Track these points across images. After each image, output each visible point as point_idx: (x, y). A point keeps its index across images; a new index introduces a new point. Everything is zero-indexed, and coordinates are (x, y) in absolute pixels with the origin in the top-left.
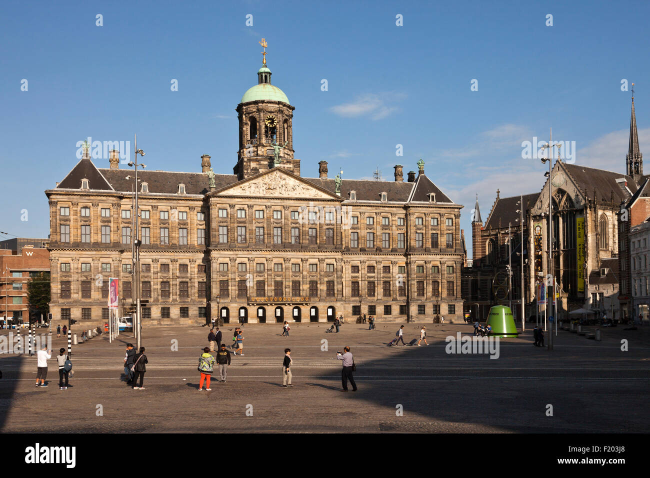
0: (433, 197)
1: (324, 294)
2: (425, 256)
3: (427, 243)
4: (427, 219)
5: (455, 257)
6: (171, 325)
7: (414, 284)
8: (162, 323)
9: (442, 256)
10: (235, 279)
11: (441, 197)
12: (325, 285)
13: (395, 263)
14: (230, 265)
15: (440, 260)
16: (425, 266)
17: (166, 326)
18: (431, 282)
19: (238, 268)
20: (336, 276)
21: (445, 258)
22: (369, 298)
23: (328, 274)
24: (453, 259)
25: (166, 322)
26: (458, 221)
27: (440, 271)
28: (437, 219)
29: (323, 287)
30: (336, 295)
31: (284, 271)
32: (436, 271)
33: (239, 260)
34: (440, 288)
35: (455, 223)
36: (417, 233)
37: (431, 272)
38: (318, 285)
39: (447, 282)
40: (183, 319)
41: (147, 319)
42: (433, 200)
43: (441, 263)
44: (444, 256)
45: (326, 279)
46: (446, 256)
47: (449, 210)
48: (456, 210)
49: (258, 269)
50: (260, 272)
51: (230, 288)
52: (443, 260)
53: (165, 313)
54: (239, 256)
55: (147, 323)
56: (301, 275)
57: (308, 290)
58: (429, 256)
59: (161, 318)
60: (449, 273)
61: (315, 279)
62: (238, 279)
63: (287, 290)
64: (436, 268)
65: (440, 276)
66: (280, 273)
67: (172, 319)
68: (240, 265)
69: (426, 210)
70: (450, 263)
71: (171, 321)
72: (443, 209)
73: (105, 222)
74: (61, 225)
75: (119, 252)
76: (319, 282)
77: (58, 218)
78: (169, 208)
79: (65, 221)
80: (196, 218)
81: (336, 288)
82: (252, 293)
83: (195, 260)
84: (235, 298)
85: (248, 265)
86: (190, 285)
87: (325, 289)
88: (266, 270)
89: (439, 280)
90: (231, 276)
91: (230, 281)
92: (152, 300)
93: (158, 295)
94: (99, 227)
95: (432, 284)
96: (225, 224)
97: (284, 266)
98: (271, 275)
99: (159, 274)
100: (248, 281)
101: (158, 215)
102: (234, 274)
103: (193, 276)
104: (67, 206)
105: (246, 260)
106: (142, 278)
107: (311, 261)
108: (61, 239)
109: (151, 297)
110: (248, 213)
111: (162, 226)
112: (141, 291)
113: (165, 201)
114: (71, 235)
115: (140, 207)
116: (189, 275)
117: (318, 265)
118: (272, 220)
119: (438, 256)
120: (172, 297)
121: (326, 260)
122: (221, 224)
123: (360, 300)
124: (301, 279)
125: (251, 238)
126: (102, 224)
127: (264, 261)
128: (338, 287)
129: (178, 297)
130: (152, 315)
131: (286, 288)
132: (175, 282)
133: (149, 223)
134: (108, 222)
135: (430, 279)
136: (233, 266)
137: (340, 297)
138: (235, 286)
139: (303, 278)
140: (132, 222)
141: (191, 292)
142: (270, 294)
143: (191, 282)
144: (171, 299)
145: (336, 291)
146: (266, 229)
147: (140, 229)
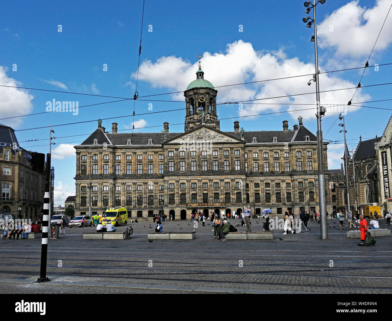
0: (308, 138)
1: (235, 201)
2: (303, 176)
3: (305, 167)
4: (304, 152)
6: (143, 221)
7: (297, 194)
9: (315, 176)
10: (178, 193)
11: (313, 138)
12: (235, 195)
13: (283, 181)
14: (175, 184)
15: (314, 178)
16: (304, 182)
18: (308, 192)
19: (180, 186)
20: (242, 189)
22: (267, 203)
23: (237, 188)
25: (140, 219)
26: (326, 153)
27: (314, 185)
28: (311, 151)
29: (233, 197)
30: (243, 202)
31: (209, 187)
32: (312, 185)
33: (181, 182)
34: (315, 195)
37: (308, 186)
38: (231, 196)
40: (149, 218)
42: (308, 140)
43: (315, 180)
45: (236, 192)
49: (193, 187)
50: (194, 188)
51: (175, 198)
52: (316, 178)
53: (140, 214)
54: (180, 179)
56: (220, 190)
57: (224, 198)
58: (307, 176)
59: (137, 217)
61: (229, 191)
62: (180, 193)
63: (210, 199)
64: (312, 183)
65: (315, 188)
66: (207, 188)
67: (143, 218)
68: (182, 185)
69: (303, 146)
72: (315, 146)
73: (106, 162)
74: (82, 165)
75: (113, 179)
76: (231, 193)
77: (80, 161)
78: (143, 153)
79: (84, 163)
80: (158, 158)
81: (242, 197)
82: (189, 201)
83: (157, 183)
84: (179, 204)
85: (186, 184)
86: (154, 197)
87: (236, 198)
88: (198, 187)
89: (314, 191)
90: (176, 191)
91: (175, 194)
92: (132, 206)
93: (136, 204)
94: (103, 165)
95: (309, 194)
96: (172, 160)
97: (209, 184)
98: (201, 190)
99: (137, 191)
100: (187, 194)
101: (136, 157)
102: (178, 190)
103: (156, 192)
104: (85, 154)
105: (185, 181)
106: (126, 194)
107: (226, 181)
108: (82, 173)
109: (131, 205)
110: (186, 153)
111: (138, 163)
112: (126, 202)
113: (140, 149)
114: (87, 170)
115: (126, 153)
116: (154, 191)
117: (231, 183)
118: (201, 156)
119: (313, 176)
120: (144, 205)
121: (236, 180)
122: (170, 160)
123: (261, 205)
124: (220, 192)
125: (188, 168)
126: (104, 164)
127: (196, 181)
128: (244, 196)
129: (147, 204)
130: (132, 216)
131: (210, 197)
132: (145, 196)
133: (131, 162)
134: (107, 162)
135: (308, 190)
136: (178, 185)
137: (245, 202)
138: (179, 197)
139: (221, 191)
140: (122, 162)
141: (155, 202)
142: (200, 202)
143: (155, 196)
144: (143, 206)
145: (242, 199)
146: (197, 162)
147: (126, 165)
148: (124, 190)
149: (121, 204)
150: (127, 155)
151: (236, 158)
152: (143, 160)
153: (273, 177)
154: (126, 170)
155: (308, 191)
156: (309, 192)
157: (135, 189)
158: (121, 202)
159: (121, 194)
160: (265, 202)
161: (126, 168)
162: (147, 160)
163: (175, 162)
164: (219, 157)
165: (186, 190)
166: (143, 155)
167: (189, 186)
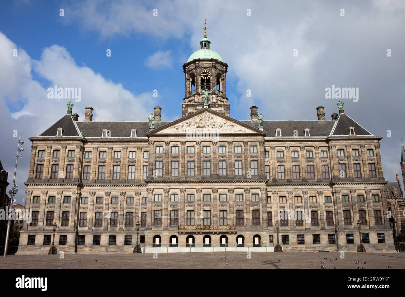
0: (352, 130)
1: (250, 223)
2: (349, 186)
3: (350, 172)
4: (348, 150)
5: (379, 185)
6: (116, 251)
7: (341, 213)
8: (109, 249)
9: (366, 185)
10: (168, 209)
11: (359, 130)
12: (251, 214)
13: (320, 193)
14: (163, 195)
15: (365, 188)
16: (350, 195)
17: (112, 253)
18: (357, 211)
19: (171, 199)
20: (261, 205)
21: (370, 187)
22: (298, 227)
23: (253, 203)
24: (377, 188)
25: (112, 248)
26: (379, 151)
27: (366, 200)
28: (358, 150)
29: (248, 216)
30: (262, 224)
31: (212, 200)
32: (362, 200)
33: (171, 191)
34: (367, 217)
35: (376, 153)
36: (340, 164)
37: (356, 201)
38: (245, 215)
39: (374, 210)
40: (126, 246)
41: (97, 246)
42: (352, 133)
43: (366, 192)
44: (368, 185)
45: (251, 208)
46: (371, 185)
47: (369, 141)
48: (375, 141)
49: (189, 200)
50: (190, 202)
51: (163, 217)
52: (367, 188)
53: (112, 240)
54: (171, 187)
55: (96, 249)
56: (228, 205)
57: (235, 219)
58: (354, 186)
59: (108, 245)
60: (375, 202)
61: (241, 208)
62: (170, 209)
63: (214, 219)
64: (362, 197)
65: (366, 205)
66: (209, 203)
67: (117, 246)
68: (173, 196)
69: (347, 142)
70: (374, 192)
71: (117, 248)
72: (363, 141)
73: (70, 161)
74: (38, 165)
75: (78, 186)
76: (245, 211)
77: (36, 159)
78: (122, 148)
79: (41, 161)
80: (142, 157)
81: (261, 217)
82: (182, 222)
83: (139, 193)
84: (167, 226)
85: (179, 195)
86: (134, 215)
87: (251, 218)
88: (196, 200)
89: (366, 208)
90: (164, 206)
91: (163, 210)
92: (102, 228)
93: (108, 224)
94: (65, 166)
95: (359, 213)
96: (161, 159)
97: (212, 196)
98: (200, 205)
99: (110, 205)
100: (179, 210)
101: (113, 155)
102: (167, 204)
103: (137, 207)
104: (43, 149)
105: (178, 191)
106: (96, 208)
107: (237, 191)
108: (36, 176)
109: (101, 226)
110: (180, 149)
111: (115, 164)
112: (94, 220)
113: (118, 143)
114: (44, 172)
115: (99, 148)
116: (134, 206)
117: (244, 195)
118: (202, 154)
119: (362, 186)
120: (119, 226)
121: (251, 190)
122: (158, 159)
123: (289, 229)
124: (228, 209)
125: (182, 171)
126: (68, 163)
127: (194, 191)
128: (263, 216)
129: (124, 226)
130: (101, 242)
131: (214, 217)
132: (122, 213)
133: (105, 162)
134: (72, 161)
135: (357, 207)
136: (167, 197)
137: (265, 225)
138: (167, 215)
139: (230, 208)
140: (92, 162)
141: (135, 222)
142: (199, 223)
143: (136, 213)
144: (118, 228)
145: (261, 220)
146: (196, 163)
147: (97, 166)
148: (92, 203)
149: (88, 224)
150: (100, 152)
151: (252, 157)
152: (122, 160)
153: (306, 187)
154: (97, 173)
155: (357, 209)
156: (359, 211)
157: (107, 202)
158: (88, 220)
159: (88, 208)
160: (295, 225)
161: (97, 170)
162: (127, 159)
163: (164, 162)
164: (227, 156)
165: (179, 205)
166: (122, 151)
167: (183, 199)
